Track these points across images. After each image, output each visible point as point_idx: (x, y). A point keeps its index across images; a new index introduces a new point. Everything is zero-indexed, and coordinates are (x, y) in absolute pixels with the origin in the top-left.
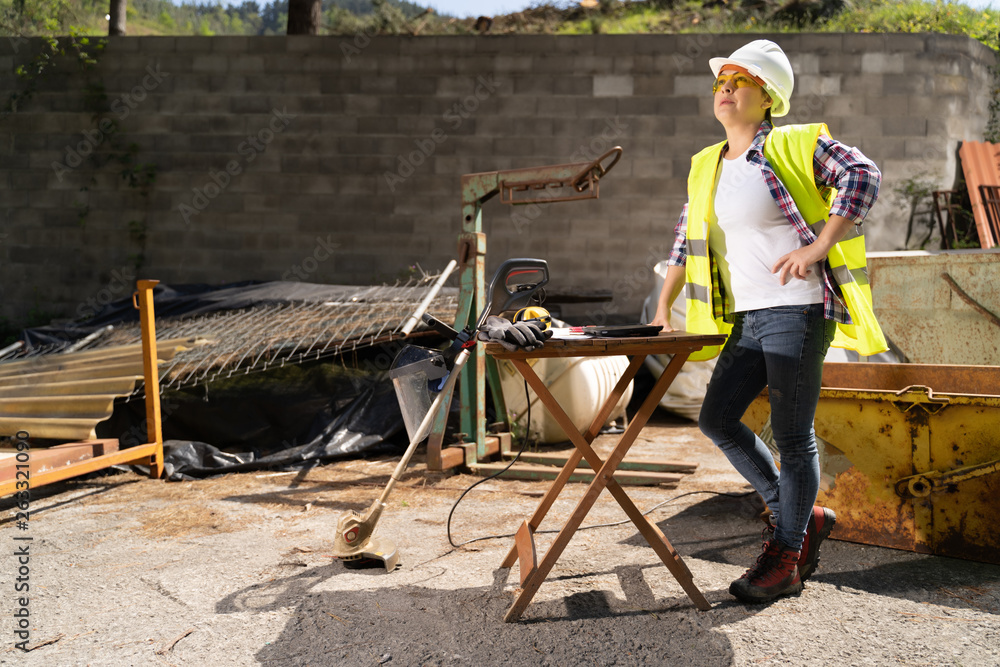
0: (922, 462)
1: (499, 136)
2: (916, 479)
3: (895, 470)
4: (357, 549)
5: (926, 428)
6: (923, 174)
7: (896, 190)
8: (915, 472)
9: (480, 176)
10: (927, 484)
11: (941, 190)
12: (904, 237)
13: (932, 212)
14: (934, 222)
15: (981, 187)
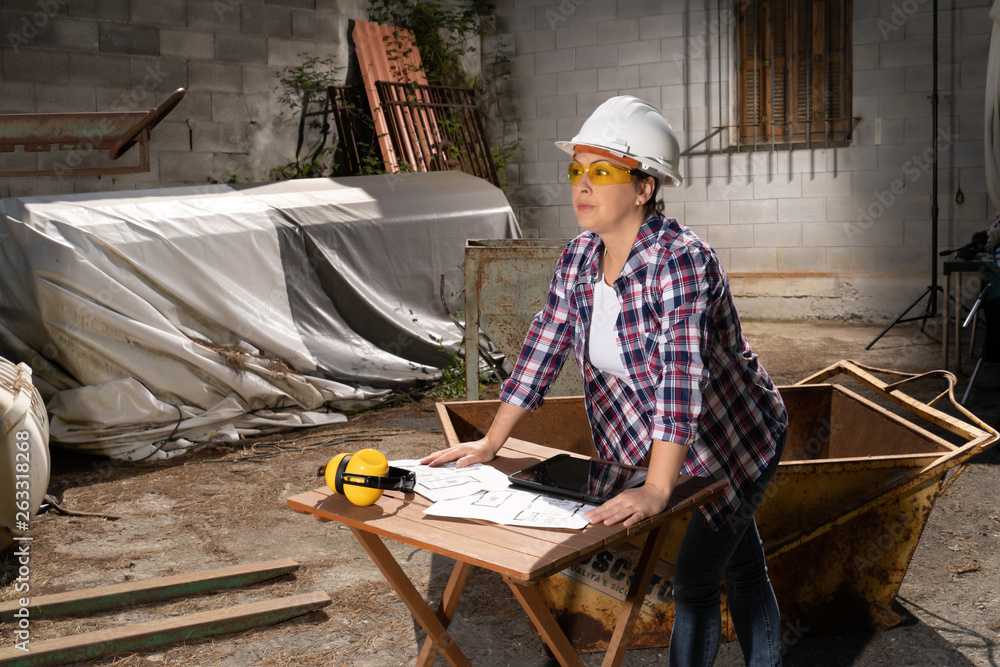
6: (313, 61)
7: (284, 81)
11: (336, 84)
12: (294, 145)
13: (325, 113)
14: (327, 126)
15: (378, 84)
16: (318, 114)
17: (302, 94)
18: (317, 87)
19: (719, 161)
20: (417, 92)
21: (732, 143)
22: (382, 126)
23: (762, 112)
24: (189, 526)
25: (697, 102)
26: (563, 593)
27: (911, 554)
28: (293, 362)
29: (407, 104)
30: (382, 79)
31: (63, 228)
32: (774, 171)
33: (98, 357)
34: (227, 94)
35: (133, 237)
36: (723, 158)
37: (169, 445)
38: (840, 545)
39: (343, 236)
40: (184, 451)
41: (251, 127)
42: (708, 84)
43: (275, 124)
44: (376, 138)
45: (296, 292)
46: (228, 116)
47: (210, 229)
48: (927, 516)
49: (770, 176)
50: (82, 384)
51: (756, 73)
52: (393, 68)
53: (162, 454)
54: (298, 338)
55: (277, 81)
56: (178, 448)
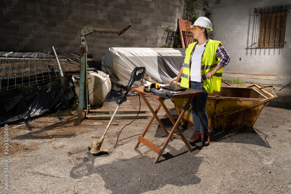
0: (217, 111)
2: (216, 115)
3: (211, 114)
4: (99, 151)
5: (218, 104)
6: (170, 26)
7: (164, 30)
8: (215, 114)
9: (87, 27)
10: (218, 116)
11: (174, 31)
12: (165, 42)
13: (172, 37)
14: (172, 39)
15: (182, 31)
16: (170, 37)
17: (167, 33)
18: (170, 31)
19: (254, 50)
20: (191, 34)
21: (257, 47)
22: (183, 40)
23: (264, 40)
24: (132, 105)
25: (250, 38)
26: (186, 117)
27: (257, 119)
28: (158, 81)
29: (188, 36)
30: (184, 30)
31: (119, 53)
32: (266, 53)
33: (123, 76)
34: (153, 32)
35: (131, 55)
36: (255, 50)
37: (133, 93)
38: (241, 115)
39: (170, 58)
40: (136, 94)
41: (157, 39)
42: (253, 34)
43: (162, 38)
44: (181, 41)
45: (160, 68)
46: (153, 36)
47: (145, 55)
48: (260, 111)
49: (264, 54)
50: (120, 81)
51: (263, 32)
52: (186, 29)
53: (132, 94)
54: (159, 76)
55: (163, 30)
56: (135, 93)
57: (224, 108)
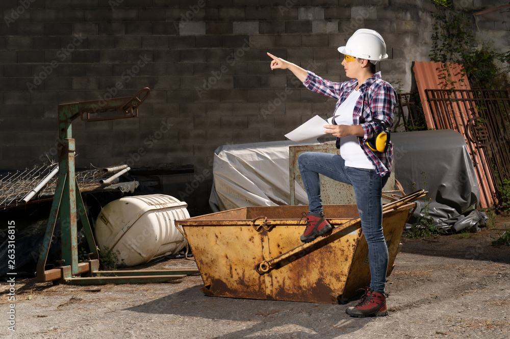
0: (266, 254)
1: (117, 62)
2: (263, 262)
3: (256, 259)
8: (263, 259)
9: (69, 105)
10: (267, 265)
11: (405, 92)
15: (426, 91)
30: (432, 87)
35: (257, 159)
52: (441, 83)
57: (279, 246)
